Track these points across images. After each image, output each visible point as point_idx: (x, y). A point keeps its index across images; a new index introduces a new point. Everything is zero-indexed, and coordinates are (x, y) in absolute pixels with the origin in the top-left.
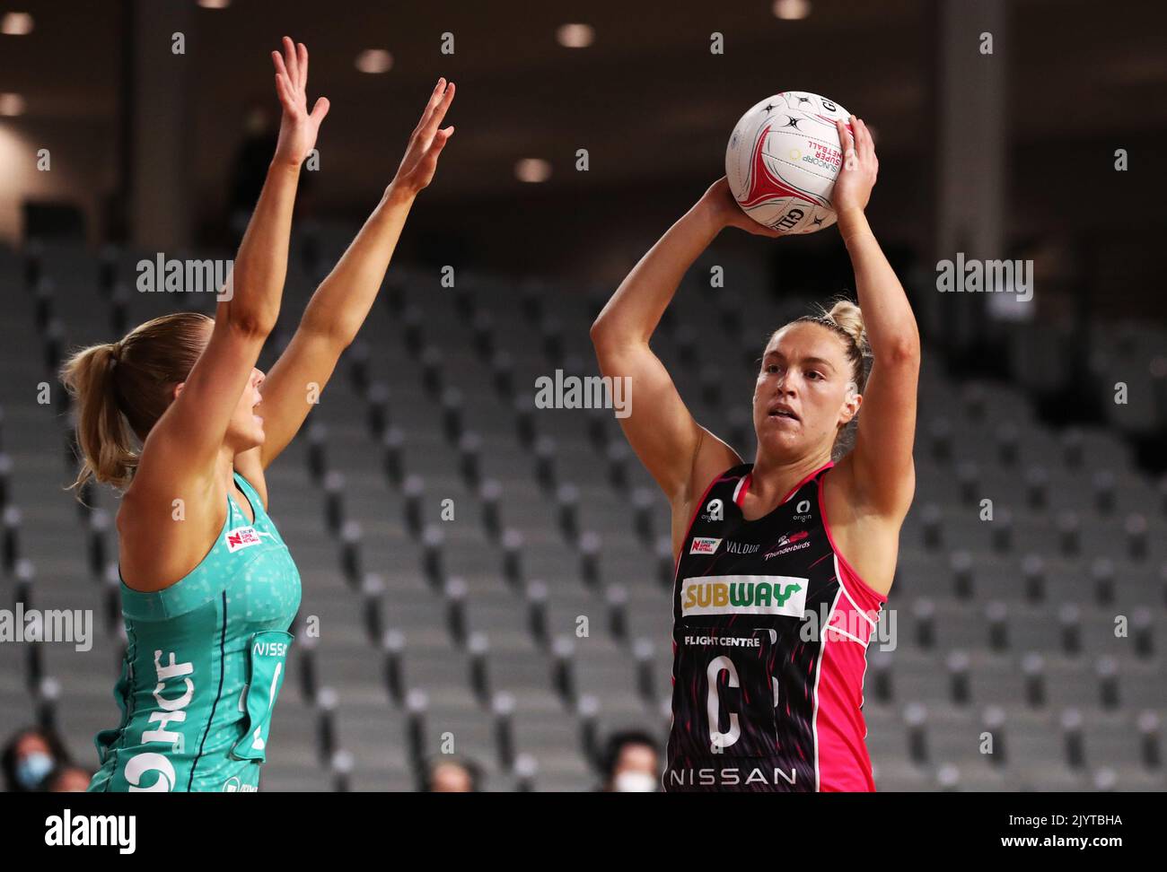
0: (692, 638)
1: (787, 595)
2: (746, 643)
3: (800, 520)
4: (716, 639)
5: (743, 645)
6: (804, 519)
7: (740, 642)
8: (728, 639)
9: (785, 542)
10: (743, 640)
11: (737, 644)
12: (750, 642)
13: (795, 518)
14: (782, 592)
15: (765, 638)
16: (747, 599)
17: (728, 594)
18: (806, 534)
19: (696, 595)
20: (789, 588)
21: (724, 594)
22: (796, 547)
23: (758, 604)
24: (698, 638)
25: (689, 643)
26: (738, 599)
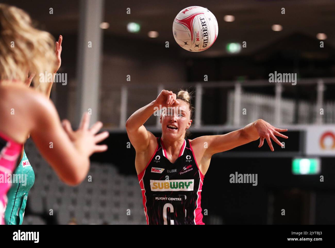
0: (158, 198)
1: (189, 185)
2: (177, 199)
3: (188, 162)
4: (167, 198)
5: (176, 200)
6: (189, 161)
7: (175, 199)
8: (171, 198)
9: (185, 169)
10: (176, 199)
11: (174, 200)
12: (178, 199)
13: (186, 161)
14: (187, 184)
15: (183, 198)
16: (176, 186)
17: (169, 185)
18: (191, 166)
19: (158, 186)
20: (189, 183)
21: (168, 185)
22: (189, 170)
23: (180, 188)
24: (160, 198)
25: (157, 199)
26: (173, 186)
